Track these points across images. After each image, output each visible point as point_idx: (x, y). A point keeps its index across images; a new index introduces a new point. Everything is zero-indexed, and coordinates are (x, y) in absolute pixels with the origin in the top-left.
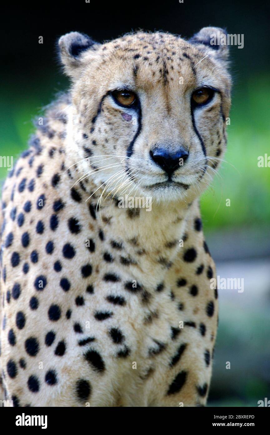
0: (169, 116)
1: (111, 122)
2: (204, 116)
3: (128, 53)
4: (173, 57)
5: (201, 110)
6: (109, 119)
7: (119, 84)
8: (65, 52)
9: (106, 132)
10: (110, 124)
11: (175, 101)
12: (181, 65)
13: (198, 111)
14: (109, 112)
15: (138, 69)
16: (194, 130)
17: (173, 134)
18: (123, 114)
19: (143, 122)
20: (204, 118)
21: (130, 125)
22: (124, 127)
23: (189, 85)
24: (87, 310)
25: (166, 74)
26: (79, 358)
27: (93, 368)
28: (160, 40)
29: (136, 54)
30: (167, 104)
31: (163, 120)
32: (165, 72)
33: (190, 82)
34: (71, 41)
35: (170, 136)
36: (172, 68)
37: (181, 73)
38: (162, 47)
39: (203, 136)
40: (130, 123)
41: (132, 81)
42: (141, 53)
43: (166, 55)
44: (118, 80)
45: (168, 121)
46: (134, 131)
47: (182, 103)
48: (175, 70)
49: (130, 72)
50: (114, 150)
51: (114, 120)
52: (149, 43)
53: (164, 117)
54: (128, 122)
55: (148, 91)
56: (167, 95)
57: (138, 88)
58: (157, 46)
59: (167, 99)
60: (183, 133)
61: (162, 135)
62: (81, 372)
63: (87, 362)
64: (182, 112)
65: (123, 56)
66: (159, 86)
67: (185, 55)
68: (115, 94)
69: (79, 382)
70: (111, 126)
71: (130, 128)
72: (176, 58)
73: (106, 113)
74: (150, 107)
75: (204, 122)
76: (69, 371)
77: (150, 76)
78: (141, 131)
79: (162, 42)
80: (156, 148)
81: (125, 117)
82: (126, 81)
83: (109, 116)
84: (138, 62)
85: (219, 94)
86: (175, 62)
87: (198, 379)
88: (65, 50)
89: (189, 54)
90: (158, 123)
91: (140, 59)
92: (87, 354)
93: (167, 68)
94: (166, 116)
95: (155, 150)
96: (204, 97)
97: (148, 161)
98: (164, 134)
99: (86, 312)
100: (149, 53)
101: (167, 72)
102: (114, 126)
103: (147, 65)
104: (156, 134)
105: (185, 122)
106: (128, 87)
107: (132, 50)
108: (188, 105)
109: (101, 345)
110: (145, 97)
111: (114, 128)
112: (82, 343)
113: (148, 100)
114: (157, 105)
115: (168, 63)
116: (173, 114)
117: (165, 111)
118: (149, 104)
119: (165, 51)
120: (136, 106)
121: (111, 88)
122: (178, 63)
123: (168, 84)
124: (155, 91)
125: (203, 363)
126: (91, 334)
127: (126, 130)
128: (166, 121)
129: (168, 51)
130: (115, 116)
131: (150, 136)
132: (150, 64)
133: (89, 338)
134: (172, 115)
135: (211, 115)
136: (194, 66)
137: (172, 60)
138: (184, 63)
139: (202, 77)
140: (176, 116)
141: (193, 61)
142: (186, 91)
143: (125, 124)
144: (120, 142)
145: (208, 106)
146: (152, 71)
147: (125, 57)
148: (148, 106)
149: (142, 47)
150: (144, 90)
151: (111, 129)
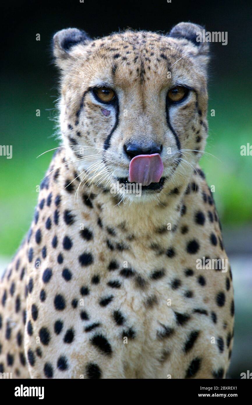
0: (144, 113)
1: (91, 116)
2: (179, 113)
3: (109, 52)
4: (151, 58)
5: (176, 107)
6: (89, 113)
7: (98, 81)
8: (58, 45)
9: (87, 126)
10: (90, 118)
11: (150, 99)
12: (158, 65)
13: (173, 108)
14: (89, 107)
15: (116, 68)
16: (167, 126)
17: (146, 131)
18: (103, 110)
19: (120, 117)
20: (179, 115)
21: (108, 119)
22: (103, 121)
23: (164, 85)
24: (92, 299)
25: (143, 74)
26: (85, 344)
27: (100, 352)
28: (142, 40)
29: (116, 54)
30: (143, 102)
31: (138, 117)
32: (142, 72)
33: (165, 82)
34: (65, 36)
35: (143, 132)
36: (149, 68)
37: (157, 73)
38: (142, 47)
39: (178, 132)
40: (108, 117)
41: (110, 80)
42: (120, 53)
43: (144, 55)
44: (98, 77)
45: (142, 118)
46: (112, 126)
47: (157, 101)
48: (151, 71)
49: (109, 70)
50: (94, 142)
51: (94, 114)
52: (130, 44)
53: (140, 114)
54: (106, 117)
55: (125, 89)
56: (143, 94)
57: (116, 86)
58: (137, 46)
59: (143, 97)
60: (156, 129)
61: (136, 131)
62: (88, 357)
63: (93, 347)
64: (157, 109)
65: (104, 55)
66: (135, 85)
67: (163, 56)
68: (95, 91)
69: (88, 366)
70: (90, 120)
71: (108, 123)
72: (153, 59)
73: (86, 108)
74: (127, 104)
75: (179, 119)
76: (78, 356)
77: (127, 75)
78: (117, 126)
79: (144, 42)
80: (130, 143)
81: (104, 113)
82: (104, 79)
83: (89, 110)
84: (117, 61)
85: (194, 93)
86: (152, 63)
87: (212, 365)
88: (58, 43)
89: (166, 55)
90: (134, 119)
91: (119, 58)
92: (93, 339)
93: (144, 68)
94: (141, 113)
95: (129, 145)
96: (180, 95)
97: (121, 154)
98: (138, 130)
99: (91, 301)
100: (128, 53)
101: (143, 72)
102: (93, 120)
103: (125, 65)
104: (131, 130)
105: (159, 118)
106: (107, 84)
107: (113, 50)
108: (163, 103)
109: (105, 330)
110: (122, 94)
111: (94, 122)
112: (88, 329)
113: (126, 97)
114: (133, 102)
115: (146, 64)
116: (148, 111)
117: (140, 108)
118: (126, 101)
119: (144, 52)
120: (115, 102)
121: (92, 84)
122: (155, 64)
123: (144, 83)
124: (132, 89)
125: (217, 349)
126: (96, 320)
127: (104, 124)
128: (140, 118)
129: (147, 51)
130: (95, 111)
131: (125, 132)
132: (128, 64)
133: (94, 324)
134: (147, 113)
135: (186, 113)
136: (170, 67)
137: (150, 61)
138: (161, 63)
139: (177, 76)
140: (150, 113)
141: (170, 62)
142: (161, 90)
143: (104, 119)
144: (99, 135)
145: (183, 104)
146: (129, 70)
147: (106, 55)
148: (126, 103)
149: (122, 47)
150: (121, 88)
151: (91, 123)
